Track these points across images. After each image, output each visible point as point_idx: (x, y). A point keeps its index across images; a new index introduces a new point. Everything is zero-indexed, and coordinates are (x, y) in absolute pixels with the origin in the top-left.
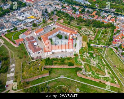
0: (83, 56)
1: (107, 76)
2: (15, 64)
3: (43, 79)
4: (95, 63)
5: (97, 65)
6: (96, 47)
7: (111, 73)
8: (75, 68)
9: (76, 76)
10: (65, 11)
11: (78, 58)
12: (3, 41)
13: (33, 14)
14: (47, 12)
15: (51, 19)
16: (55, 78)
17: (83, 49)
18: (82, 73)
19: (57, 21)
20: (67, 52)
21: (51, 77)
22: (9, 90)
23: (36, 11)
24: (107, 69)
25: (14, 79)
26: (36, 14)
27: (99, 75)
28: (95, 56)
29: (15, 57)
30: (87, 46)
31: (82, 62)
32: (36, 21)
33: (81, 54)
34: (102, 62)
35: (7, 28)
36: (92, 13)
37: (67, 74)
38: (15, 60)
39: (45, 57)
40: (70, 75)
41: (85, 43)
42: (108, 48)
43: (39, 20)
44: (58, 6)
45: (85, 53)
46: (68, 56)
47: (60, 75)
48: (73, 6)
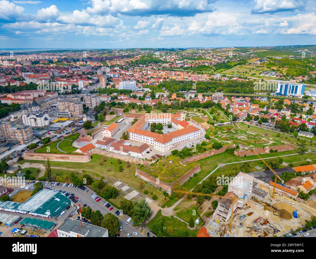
0: (219, 136)
1: (271, 142)
2: (120, 181)
3: (197, 177)
4: (243, 137)
5: (248, 138)
6: (223, 126)
7: (271, 139)
8: (225, 151)
9: (237, 158)
10: (121, 102)
11: (216, 140)
12: (38, 164)
13: (59, 114)
14: (88, 108)
15: (112, 113)
16: (213, 170)
17: (210, 131)
18: (243, 149)
19: (125, 114)
20: (192, 139)
21: (205, 171)
22: (160, 211)
23: (69, 107)
24: (263, 137)
25: (146, 196)
26: (69, 112)
27: (262, 144)
28: (234, 132)
29: (104, 174)
30: (212, 126)
31: (226, 142)
32: (79, 122)
33: (213, 136)
34: (250, 134)
35: (22, 142)
36: (171, 97)
37: (224, 160)
38: (111, 176)
39: (164, 153)
40: (229, 160)
41: (205, 124)
42: (237, 123)
43: (82, 120)
44: (103, 97)
45: (219, 132)
46: (200, 142)
47: (215, 165)
48: (130, 95)
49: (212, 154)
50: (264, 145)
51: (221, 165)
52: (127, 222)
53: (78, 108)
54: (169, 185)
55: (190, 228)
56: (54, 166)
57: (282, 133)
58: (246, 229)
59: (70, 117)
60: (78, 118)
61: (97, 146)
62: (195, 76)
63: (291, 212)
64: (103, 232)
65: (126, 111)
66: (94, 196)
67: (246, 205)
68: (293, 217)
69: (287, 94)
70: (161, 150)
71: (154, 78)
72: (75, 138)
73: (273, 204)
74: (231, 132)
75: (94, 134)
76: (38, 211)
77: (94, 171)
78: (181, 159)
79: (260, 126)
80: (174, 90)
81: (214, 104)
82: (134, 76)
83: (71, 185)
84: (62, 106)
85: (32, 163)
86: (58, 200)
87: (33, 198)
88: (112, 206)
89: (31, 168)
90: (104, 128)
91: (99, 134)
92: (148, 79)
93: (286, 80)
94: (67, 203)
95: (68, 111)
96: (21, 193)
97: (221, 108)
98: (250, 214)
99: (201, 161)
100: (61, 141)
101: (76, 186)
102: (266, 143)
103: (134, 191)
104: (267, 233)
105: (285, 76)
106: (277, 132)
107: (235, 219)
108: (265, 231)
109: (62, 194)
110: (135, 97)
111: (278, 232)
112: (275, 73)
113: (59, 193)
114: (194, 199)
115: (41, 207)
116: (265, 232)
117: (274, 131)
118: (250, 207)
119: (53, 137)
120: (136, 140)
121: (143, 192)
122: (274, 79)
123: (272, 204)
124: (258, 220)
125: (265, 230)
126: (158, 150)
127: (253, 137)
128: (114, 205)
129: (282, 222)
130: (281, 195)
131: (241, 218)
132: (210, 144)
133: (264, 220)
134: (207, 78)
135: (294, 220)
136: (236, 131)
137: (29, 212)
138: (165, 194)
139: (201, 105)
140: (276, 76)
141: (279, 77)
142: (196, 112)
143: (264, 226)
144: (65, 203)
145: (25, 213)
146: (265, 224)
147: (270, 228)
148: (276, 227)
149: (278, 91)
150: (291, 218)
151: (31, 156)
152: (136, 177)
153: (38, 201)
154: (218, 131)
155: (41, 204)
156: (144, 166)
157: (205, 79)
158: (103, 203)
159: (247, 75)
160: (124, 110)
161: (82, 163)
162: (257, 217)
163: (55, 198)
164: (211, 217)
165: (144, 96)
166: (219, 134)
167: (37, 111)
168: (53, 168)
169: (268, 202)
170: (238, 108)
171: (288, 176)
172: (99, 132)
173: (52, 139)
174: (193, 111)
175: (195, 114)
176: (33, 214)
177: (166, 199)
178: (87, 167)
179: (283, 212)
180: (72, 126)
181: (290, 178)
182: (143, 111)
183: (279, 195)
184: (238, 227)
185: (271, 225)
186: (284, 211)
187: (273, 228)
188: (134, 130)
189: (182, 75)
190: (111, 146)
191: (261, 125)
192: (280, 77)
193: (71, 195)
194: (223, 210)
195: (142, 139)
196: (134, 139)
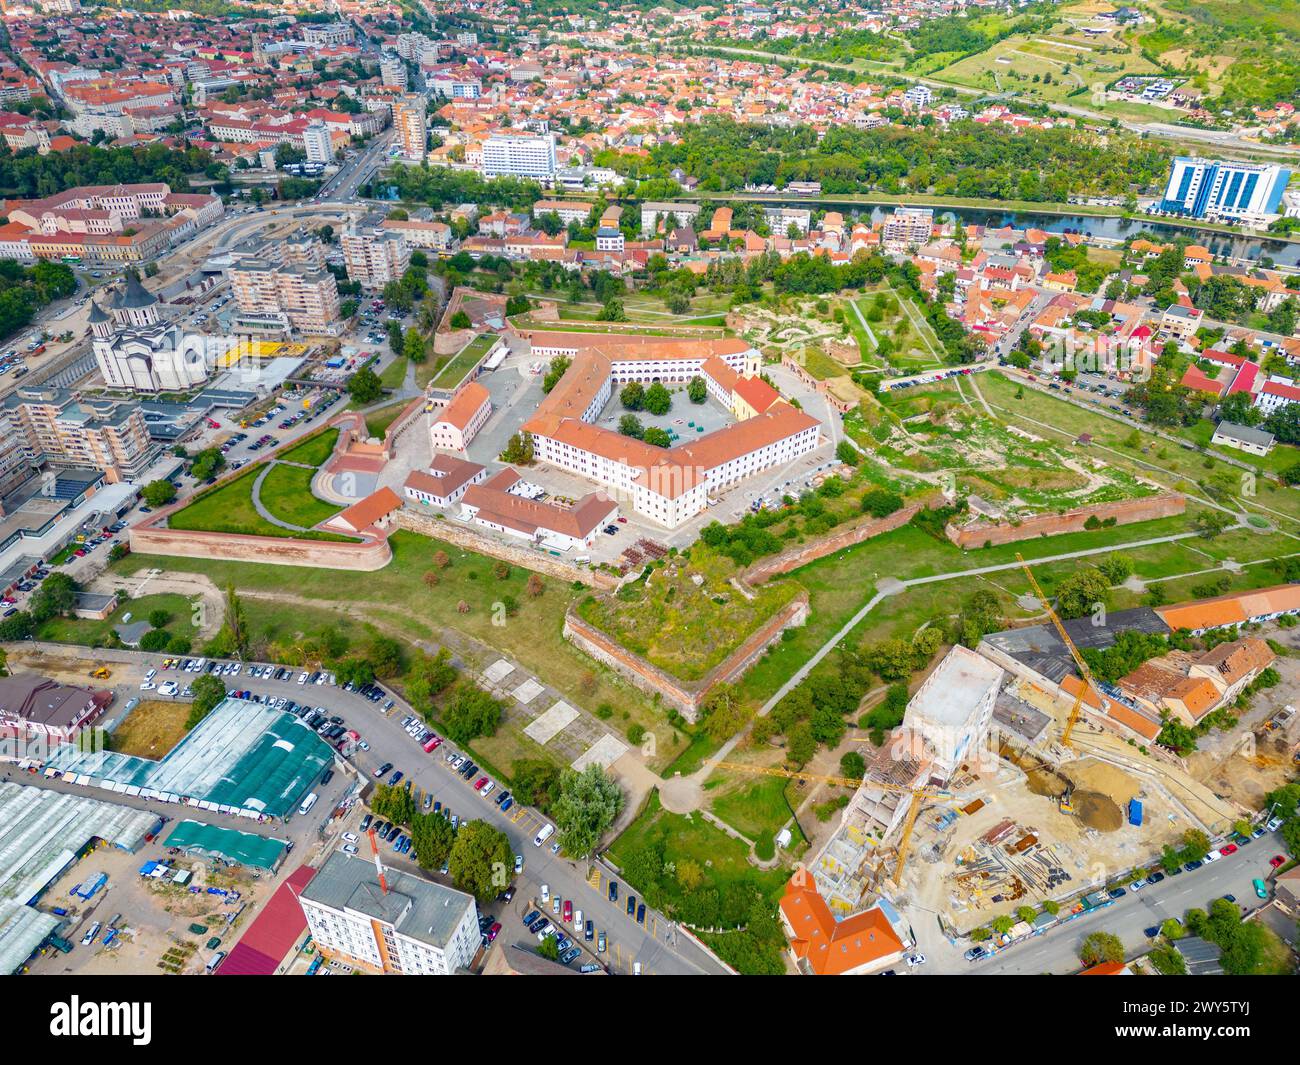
0: (896, 446)
1: (1098, 482)
2: (509, 659)
3: (795, 643)
4: (989, 453)
5: (1009, 457)
6: (917, 390)
7: (1099, 464)
8: (912, 522)
9: (956, 555)
10: (494, 250)
11: (881, 467)
12: (191, 576)
13: (241, 323)
14: (357, 285)
15: (461, 322)
16: (857, 611)
17: (858, 421)
18: (982, 516)
19: (515, 324)
20: (785, 460)
21: (827, 614)
22: (656, 790)
23: (277, 291)
24: (1069, 455)
25: (604, 725)
26: (280, 315)
27: (1059, 492)
28: (957, 428)
29: (444, 624)
30: (868, 395)
31: (919, 476)
32: (330, 366)
33: (870, 444)
34: (1017, 439)
35: (112, 475)
36: (707, 227)
37: (905, 565)
38: (474, 635)
39: (673, 535)
40: (923, 563)
41: (843, 385)
42: (975, 374)
43: (340, 354)
44: (415, 226)
45: (894, 429)
46: (815, 479)
47: (869, 586)
48: (531, 212)
49: (861, 535)
50: (1067, 495)
51: (890, 588)
52: (539, 840)
53: (318, 296)
54: (690, 690)
55: (756, 860)
56: (252, 586)
57: (1148, 428)
58: (952, 867)
59: (289, 334)
60: (323, 342)
61: (411, 494)
62: (820, 90)
63: (1121, 800)
64: (456, 905)
65: (517, 308)
66: (417, 729)
67: (965, 768)
68: (1125, 820)
69: (1207, 210)
70: (659, 521)
71: (634, 100)
72: (321, 455)
73: (1064, 767)
74: (943, 430)
75: (395, 432)
76: (220, 793)
77: (409, 614)
78: (737, 565)
79: (1067, 391)
80: (723, 180)
81: (889, 266)
82: (546, 92)
83: (328, 679)
84: (251, 290)
85: (168, 573)
86: (288, 746)
87: (196, 736)
88: (482, 773)
89: (165, 595)
90: (434, 400)
91: (413, 429)
92: (608, 107)
93: (1214, 129)
94: (321, 762)
95: (277, 309)
96: (146, 713)
97: (915, 288)
98: (975, 807)
99: (814, 568)
100: (268, 469)
101: (346, 684)
102: (1074, 489)
103: (561, 704)
104: (1024, 884)
105: (1214, 104)
106: (1131, 422)
107: (919, 827)
108: (1019, 877)
109: (299, 721)
110: (551, 226)
111: (1064, 882)
112: (1176, 87)
113: (287, 717)
114: (777, 740)
115: (229, 776)
116: (1018, 881)
117: (1117, 417)
118: (976, 777)
119: (233, 444)
120: (561, 465)
121: (595, 708)
122: (1165, 117)
123: (1058, 763)
124: (1000, 831)
125: (1021, 872)
126: (652, 516)
127: (1030, 455)
128: (488, 766)
129: (1083, 842)
130: (1098, 728)
131: (941, 825)
132: (855, 487)
133: (1021, 833)
134: (871, 107)
135: (1128, 833)
136: (965, 422)
137: (187, 798)
138: (675, 718)
139: (832, 273)
140: (1178, 103)
141: (1186, 110)
142: (811, 316)
143: (1018, 859)
144: (314, 762)
145: (175, 799)
146: (1020, 850)
147: (1037, 865)
148: (1058, 861)
149: (1172, 195)
150: (1118, 824)
151: (158, 540)
152: (566, 641)
153: (214, 753)
154: (893, 423)
155: (226, 767)
156: (594, 601)
157: (861, 116)
158: (451, 759)
159: (1048, 91)
160: (509, 303)
161: (359, 575)
162: (997, 821)
163: (275, 740)
164: (834, 817)
165: (593, 222)
166: (895, 440)
167: (150, 328)
168: (250, 594)
169: (1047, 756)
170: (985, 294)
171: (1136, 649)
172: (415, 419)
173: (226, 450)
174: (800, 310)
175: (803, 327)
176: (204, 804)
177: (676, 740)
178: (380, 594)
179: (1092, 804)
180: (303, 387)
181: (1143, 659)
182: (587, 300)
183: (1092, 727)
184: (927, 859)
185: (1044, 854)
186: (1096, 801)
187: (1048, 864)
188: (553, 426)
189: (761, 88)
190: (466, 501)
191: (1070, 387)
192: (1191, 111)
193: (333, 720)
194: (878, 799)
195: (588, 466)
196: (553, 462)
